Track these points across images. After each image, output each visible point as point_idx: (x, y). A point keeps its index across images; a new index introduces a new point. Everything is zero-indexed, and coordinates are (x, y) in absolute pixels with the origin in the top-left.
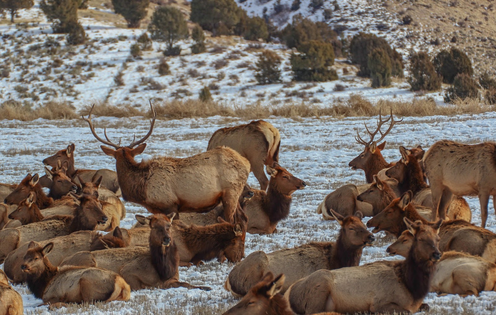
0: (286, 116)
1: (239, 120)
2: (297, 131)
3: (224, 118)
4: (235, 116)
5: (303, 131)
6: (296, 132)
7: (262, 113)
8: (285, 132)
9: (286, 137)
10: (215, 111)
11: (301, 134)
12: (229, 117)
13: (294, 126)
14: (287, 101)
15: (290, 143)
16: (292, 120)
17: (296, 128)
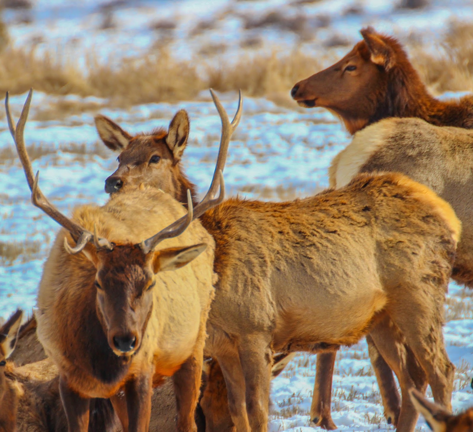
0: (251, 90)
1: (103, 106)
2: (288, 139)
3: (55, 99)
4: (91, 94)
5: (305, 141)
6: (284, 144)
7: (178, 84)
8: (250, 143)
9: (253, 159)
10: (25, 77)
11: (299, 149)
12: (73, 98)
13: (279, 123)
14: (251, 43)
15: (264, 178)
16: (271, 105)
17: (285, 130)
